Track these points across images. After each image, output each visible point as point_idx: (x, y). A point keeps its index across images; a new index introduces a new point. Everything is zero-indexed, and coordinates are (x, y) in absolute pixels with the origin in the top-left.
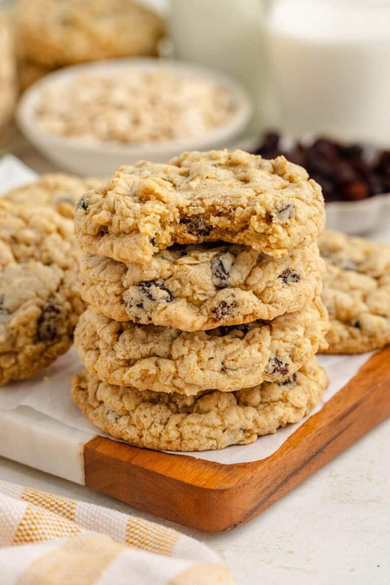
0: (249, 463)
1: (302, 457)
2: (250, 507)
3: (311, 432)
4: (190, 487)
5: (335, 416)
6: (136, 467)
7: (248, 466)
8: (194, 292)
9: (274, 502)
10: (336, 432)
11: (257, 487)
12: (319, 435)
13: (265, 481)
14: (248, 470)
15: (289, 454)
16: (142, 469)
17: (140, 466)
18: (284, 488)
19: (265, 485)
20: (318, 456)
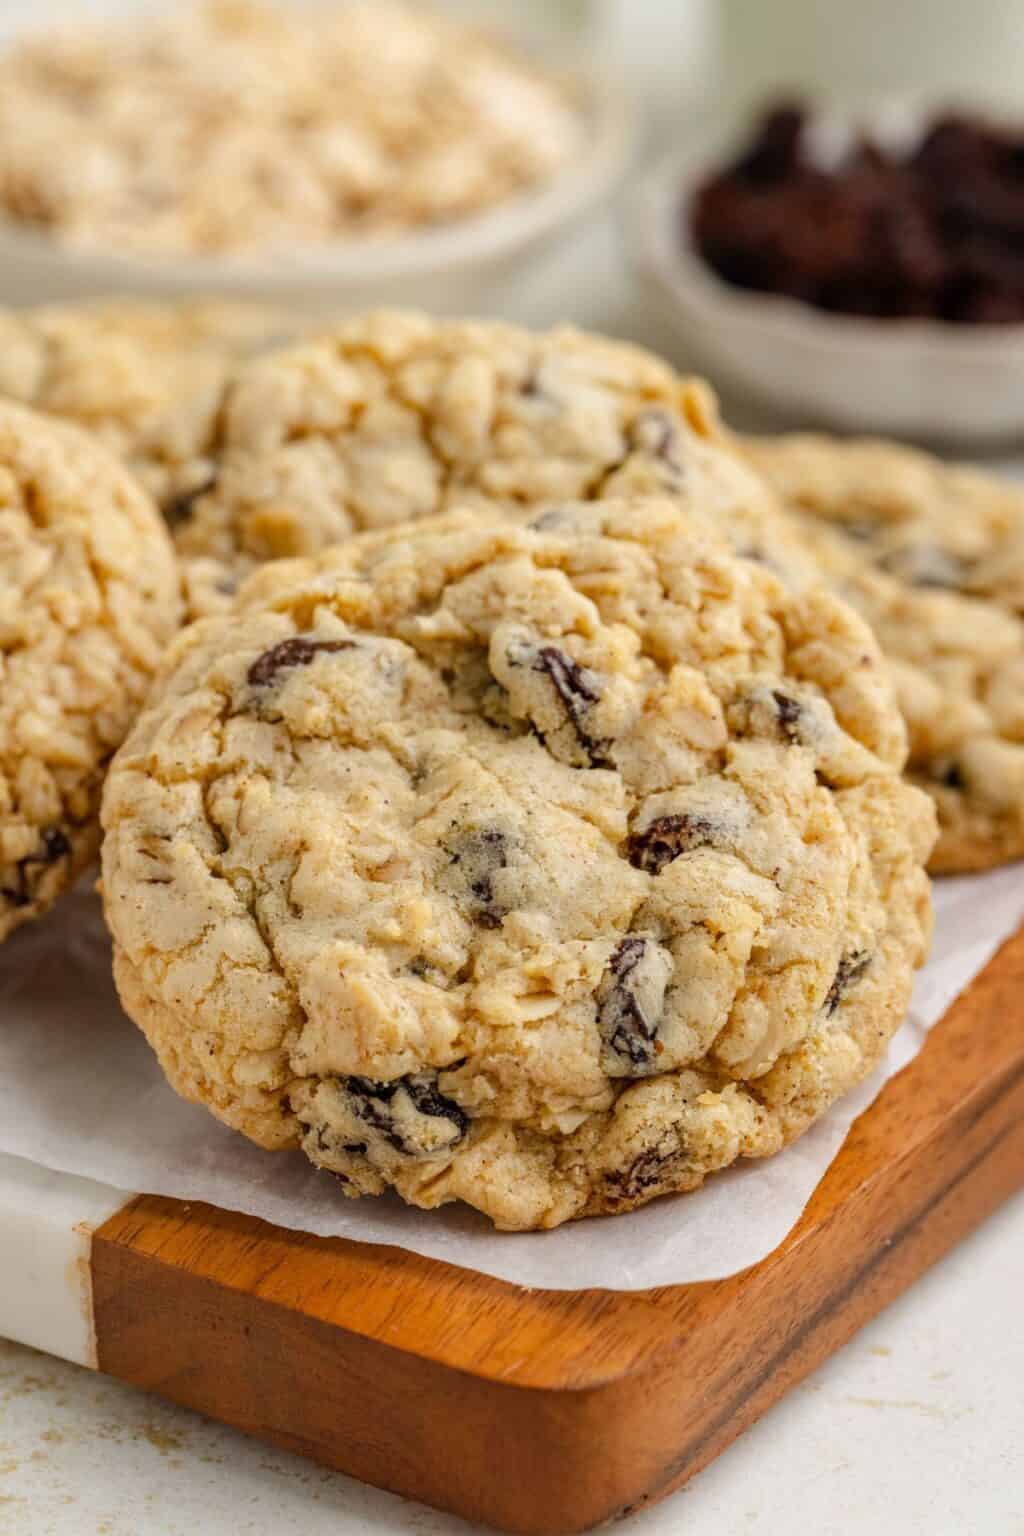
0: (671, 1288)
1: (848, 1258)
2: (677, 1443)
3: (878, 1169)
4: (467, 1381)
5: (956, 1109)
6: (272, 1307)
7: (665, 1299)
8: (540, 1106)
9: (758, 1416)
10: (958, 1160)
11: (701, 1372)
12: (904, 1177)
13: (728, 1347)
14: (668, 1315)
15: (809, 1249)
16: (296, 1317)
17: (289, 1306)
18: (791, 1366)
19: (728, 1364)
20: (899, 1250)
